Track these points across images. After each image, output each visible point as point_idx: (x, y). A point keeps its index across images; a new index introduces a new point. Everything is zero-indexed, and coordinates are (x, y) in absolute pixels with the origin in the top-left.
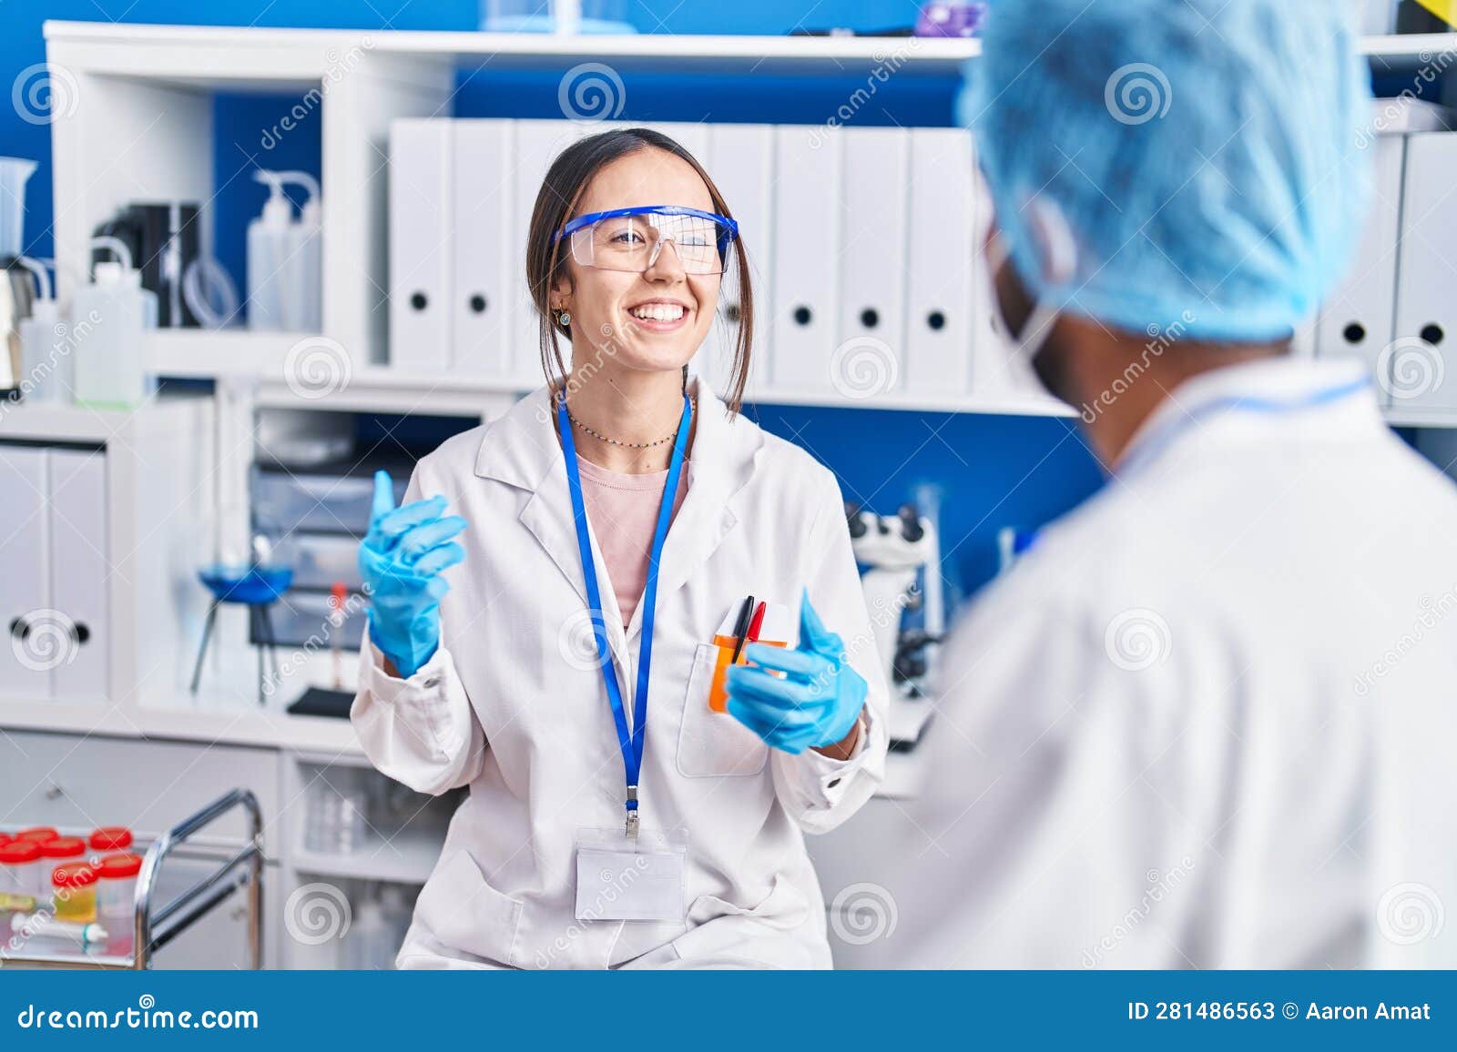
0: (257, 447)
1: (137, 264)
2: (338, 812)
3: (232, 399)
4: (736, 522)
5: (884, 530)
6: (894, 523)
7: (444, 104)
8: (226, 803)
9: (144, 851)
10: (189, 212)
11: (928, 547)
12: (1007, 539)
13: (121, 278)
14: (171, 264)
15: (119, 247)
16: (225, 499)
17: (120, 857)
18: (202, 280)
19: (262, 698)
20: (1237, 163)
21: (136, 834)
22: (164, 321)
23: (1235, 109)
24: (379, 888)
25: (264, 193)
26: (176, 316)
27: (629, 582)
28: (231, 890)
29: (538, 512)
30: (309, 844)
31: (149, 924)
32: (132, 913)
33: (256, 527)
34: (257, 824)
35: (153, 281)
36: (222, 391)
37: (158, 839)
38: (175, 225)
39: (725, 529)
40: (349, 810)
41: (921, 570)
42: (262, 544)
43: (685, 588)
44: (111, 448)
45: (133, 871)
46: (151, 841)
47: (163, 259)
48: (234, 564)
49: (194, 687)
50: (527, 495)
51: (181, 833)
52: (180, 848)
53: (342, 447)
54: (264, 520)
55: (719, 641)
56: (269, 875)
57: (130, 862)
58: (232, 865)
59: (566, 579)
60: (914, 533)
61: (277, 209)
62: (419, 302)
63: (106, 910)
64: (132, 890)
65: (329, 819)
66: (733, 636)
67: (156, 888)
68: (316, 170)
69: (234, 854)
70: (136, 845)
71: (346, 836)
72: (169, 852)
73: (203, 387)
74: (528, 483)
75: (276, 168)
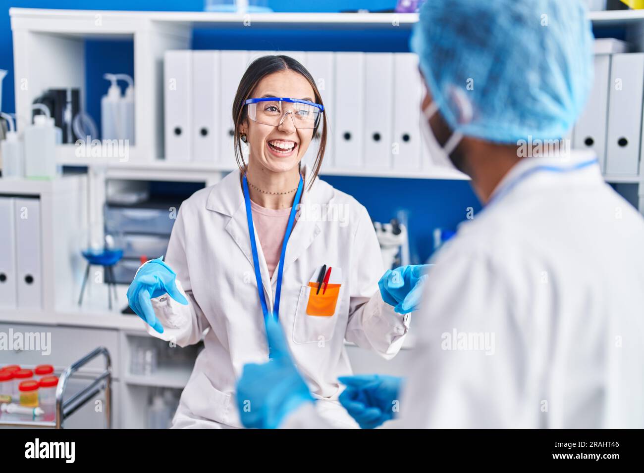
0: (107, 197)
1: (53, 115)
2: (144, 358)
3: (96, 175)
4: (320, 231)
5: (384, 230)
6: (389, 227)
7: (187, 44)
8: (95, 354)
9: (60, 375)
10: (76, 93)
11: (403, 237)
12: (437, 234)
13: (45, 121)
14: (68, 115)
15: (44, 108)
16: (93, 219)
17: (48, 378)
18: (81, 123)
19: (110, 307)
20: (544, 70)
21: (55, 367)
22: (65, 141)
23: (542, 46)
24: (162, 390)
25: (108, 84)
26: (70, 138)
27: (272, 258)
28: (97, 392)
29: (233, 226)
30: (132, 371)
31: (62, 407)
32: (55, 402)
33: (107, 231)
34: (109, 363)
35: (59, 123)
36: (91, 172)
37: (65, 370)
38: (69, 98)
39: (315, 235)
40: (149, 356)
41: (400, 248)
42: (110, 240)
43: (297, 261)
44: (43, 198)
45: (55, 384)
46: (62, 371)
47: (64, 113)
48: (97, 248)
49: (80, 302)
50: (229, 218)
51: (76, 367)
52: (76, 374)
53: (144, 196)
54: (110, 228)
55: (311, 284)
56: (115, 385)
57: (53, 380)
58: (97, 381)
59: (245, 256)
60: (397, 231)
61: (114, 91)
62: (178, 131)
63: (43, 401)
64: (54, 392)
65: (140, 360)
66: (317, 282)
67: (66, 391)
68: (131, 74)
69: (98, 376)
70: (55, 372)
71: (148, 368)
72: (71, 376)
73: (82, 170)
74: (229, 213)
75: (114, 72)
